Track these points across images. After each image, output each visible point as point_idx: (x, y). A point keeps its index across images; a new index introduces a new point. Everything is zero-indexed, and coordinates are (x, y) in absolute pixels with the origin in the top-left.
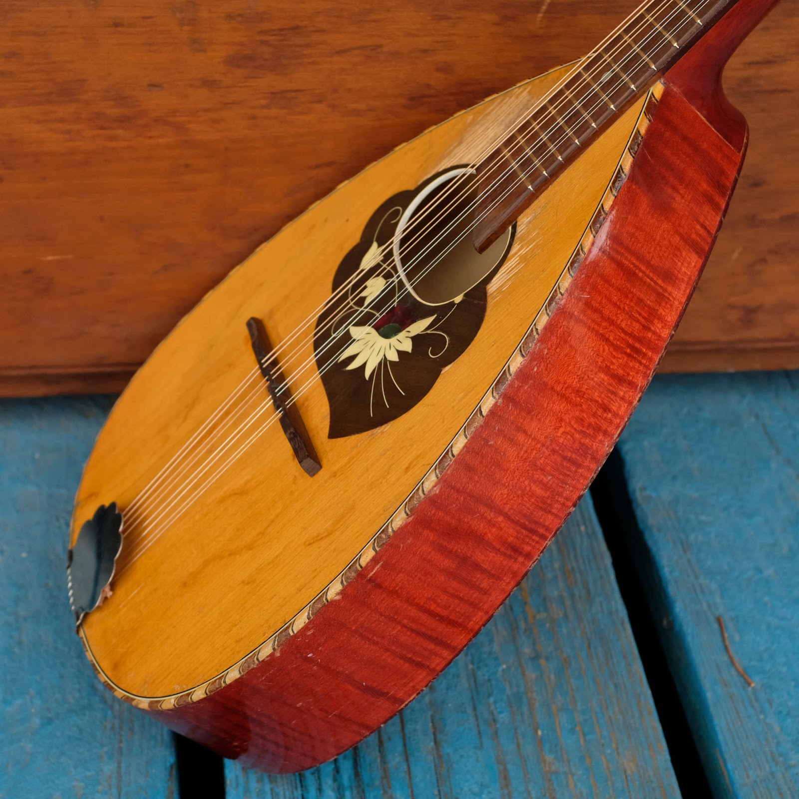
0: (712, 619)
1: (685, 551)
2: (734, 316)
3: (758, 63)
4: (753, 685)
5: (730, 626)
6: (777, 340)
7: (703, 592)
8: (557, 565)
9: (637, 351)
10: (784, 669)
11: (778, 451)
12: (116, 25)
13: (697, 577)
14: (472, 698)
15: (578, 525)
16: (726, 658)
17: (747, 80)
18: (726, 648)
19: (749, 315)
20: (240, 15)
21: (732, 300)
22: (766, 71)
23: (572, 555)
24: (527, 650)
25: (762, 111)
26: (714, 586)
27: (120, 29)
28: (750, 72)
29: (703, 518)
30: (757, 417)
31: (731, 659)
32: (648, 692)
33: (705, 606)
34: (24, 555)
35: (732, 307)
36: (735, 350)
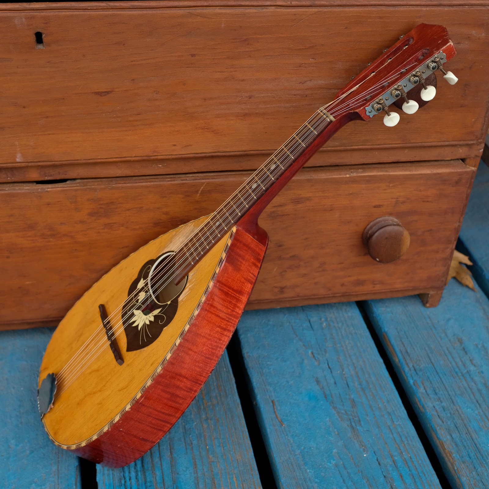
0: (270, 401)
1: (262, 376)
2: (276, 290)
3: (277, 206)
4: (284, 426)
5: (276, 403)
6: (293, 297)
7: (267, 391)
8: (215, 384)
9: (230, 319)
10: (295, 419)
11: (297, 336)
12: (48, 204)
13: (265, 386)
14: (184, 436)
15: (223, 368)
16: (275, 416)
17: (273, 212)
18: (275, 412)
19: (282, 290)
20: (92, 199)
21: (275, 285)
22: (280, 209)
23: (221, 380)
24: (204, 417)
25: (280, 222)
26: (271, 389)
27: (50, 206)
28: (275, 209)
29: (269, 363)
30: (290, 323)
31: (277, 416)
32: (247, 430)
33: (268, 397)
34: (22, 389)
35: (276, 287)
36: (278, 301)
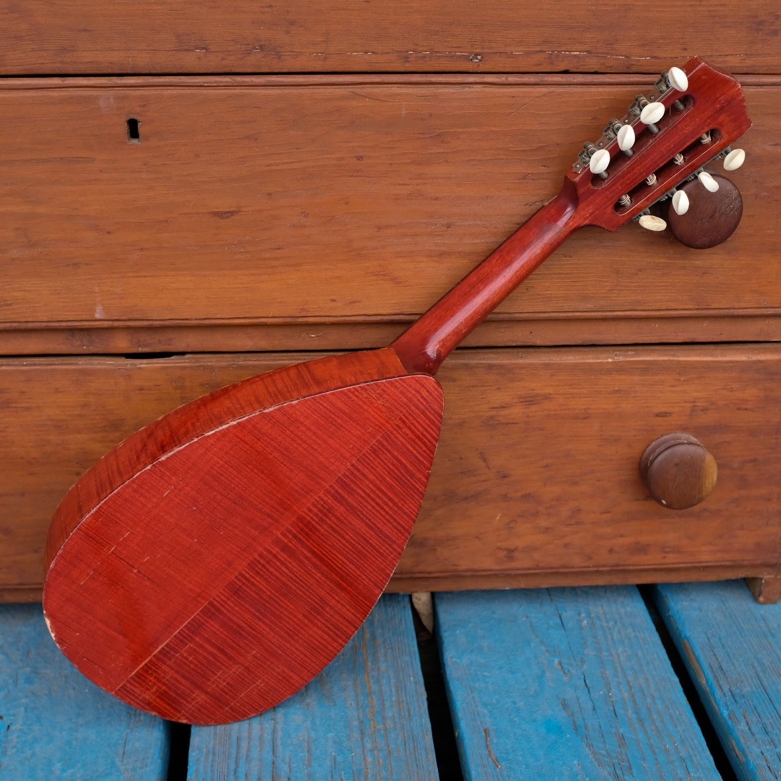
0: (482, 730)
1: (472, 692)
2: (502, 554)
3: (497, 408)
4: (500, 767)
5: (492, 734)
6: (530, 569)
7: (479, 714)
8: (394, 699)
10: (521, 758)
11: (537, 636)
12: (141, 389)
13: (476, 706)
14: (332, 772)
15: (410, 677)
16: (487, 752)
17: (492, 417)
18: (487, 746)
19: (510, 554)
20: (207, 384)
21: (499, 544)
22: (502, 412)
23: (403, 692)
24: (369, 746)
25: (503, 434)
26: (486, 712)
27: (143, 392)
28: (493, 413)
29: (486, 673)
30: (527, 617)
31: (490, 752)
32: (437, 770)
33: (479, 723)
34: (87, 691)
35: (499, 548)
36: (508, 575)
